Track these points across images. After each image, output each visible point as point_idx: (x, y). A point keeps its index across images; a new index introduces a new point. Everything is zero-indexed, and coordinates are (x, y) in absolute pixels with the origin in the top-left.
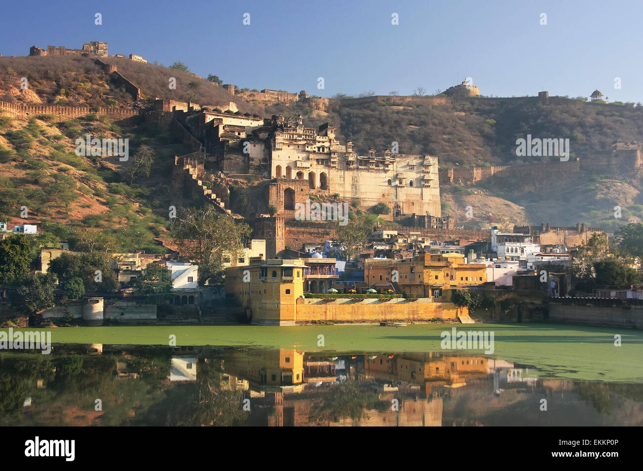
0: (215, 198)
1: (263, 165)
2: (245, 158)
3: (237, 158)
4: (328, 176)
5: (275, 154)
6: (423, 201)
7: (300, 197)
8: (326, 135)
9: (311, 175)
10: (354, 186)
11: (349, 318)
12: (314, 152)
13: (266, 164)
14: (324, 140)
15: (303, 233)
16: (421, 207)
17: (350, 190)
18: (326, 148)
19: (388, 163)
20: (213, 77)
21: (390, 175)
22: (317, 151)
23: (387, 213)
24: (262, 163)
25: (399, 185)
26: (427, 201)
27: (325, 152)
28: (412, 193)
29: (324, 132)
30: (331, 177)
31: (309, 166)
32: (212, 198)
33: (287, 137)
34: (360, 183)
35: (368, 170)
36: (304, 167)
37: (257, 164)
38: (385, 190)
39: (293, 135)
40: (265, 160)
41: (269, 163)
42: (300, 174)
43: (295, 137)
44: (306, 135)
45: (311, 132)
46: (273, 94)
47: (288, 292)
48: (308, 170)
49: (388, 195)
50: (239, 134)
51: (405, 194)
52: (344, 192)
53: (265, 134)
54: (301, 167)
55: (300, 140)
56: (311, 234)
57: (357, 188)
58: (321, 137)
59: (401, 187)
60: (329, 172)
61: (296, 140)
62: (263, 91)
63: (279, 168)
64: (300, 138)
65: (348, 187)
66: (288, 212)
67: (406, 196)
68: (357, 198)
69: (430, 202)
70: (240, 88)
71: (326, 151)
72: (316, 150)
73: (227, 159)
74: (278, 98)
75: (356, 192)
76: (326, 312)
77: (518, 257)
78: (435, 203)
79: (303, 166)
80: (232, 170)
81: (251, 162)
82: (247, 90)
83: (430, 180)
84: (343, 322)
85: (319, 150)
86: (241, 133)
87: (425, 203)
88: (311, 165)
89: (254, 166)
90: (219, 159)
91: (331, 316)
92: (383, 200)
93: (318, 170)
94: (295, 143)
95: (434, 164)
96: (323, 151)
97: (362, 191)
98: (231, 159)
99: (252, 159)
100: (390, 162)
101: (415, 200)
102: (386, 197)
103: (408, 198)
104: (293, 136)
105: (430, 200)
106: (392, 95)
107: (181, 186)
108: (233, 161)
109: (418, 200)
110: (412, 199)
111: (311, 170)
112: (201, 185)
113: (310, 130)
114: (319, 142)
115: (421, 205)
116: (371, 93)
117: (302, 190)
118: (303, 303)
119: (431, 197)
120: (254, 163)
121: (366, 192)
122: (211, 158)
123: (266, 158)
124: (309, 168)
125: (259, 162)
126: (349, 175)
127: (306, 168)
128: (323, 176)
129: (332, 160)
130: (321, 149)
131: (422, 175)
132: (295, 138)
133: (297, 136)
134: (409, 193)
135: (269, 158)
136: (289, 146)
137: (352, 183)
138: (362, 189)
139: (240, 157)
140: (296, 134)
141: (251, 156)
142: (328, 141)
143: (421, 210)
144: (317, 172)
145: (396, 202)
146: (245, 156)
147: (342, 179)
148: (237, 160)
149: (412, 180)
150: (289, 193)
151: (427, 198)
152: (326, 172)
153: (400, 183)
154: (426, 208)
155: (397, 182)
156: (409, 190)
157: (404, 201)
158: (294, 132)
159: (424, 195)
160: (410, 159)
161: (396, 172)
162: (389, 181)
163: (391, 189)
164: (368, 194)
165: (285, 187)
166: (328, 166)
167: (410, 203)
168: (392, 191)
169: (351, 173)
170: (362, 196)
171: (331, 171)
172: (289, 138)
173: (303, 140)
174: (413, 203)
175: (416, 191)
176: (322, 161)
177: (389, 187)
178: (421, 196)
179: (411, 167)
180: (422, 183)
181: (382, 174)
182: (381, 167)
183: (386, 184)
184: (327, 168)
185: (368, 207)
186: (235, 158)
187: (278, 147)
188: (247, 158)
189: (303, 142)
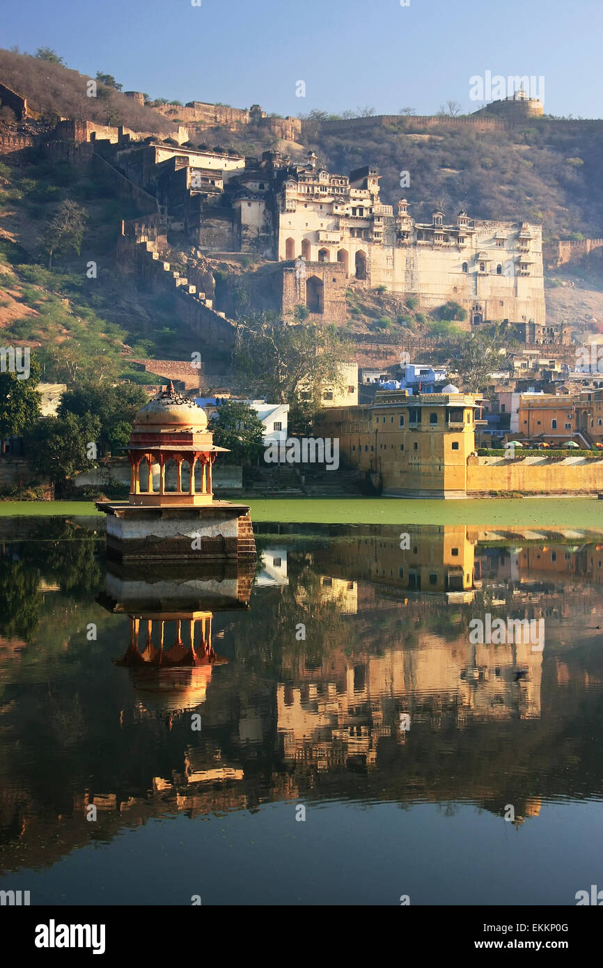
0: (194, 292)
1: (263, 238)
2: (233, 226)
3: (220, 224)
4: (367, 256)
5: (284, 219)
6: (518, 299)
7: (332, 291)
8: (364, 187)
9: (342, 255)
10: (410, 273)
11: (542, 486)
12: (347, 216)
13: (268, 235)
14: (363, 195)
16: (514, 309)
17: (403, 280)
18: (366, 209)
19: (464, 235)
21: (466, 255)
22: (351, 215)
23: (461, 318)
24: (262, 234)
25: (480, 272)
26: (525, 299)
27: (364, 216)
28: (501, 286)
29: (361, 182)
30: (372, 257)
31: (339, 240)
32: (190, 292)
33: (303, 190)
34: (419, 269)
35: (431, 246)
36: (330, 242)
37: (253, 236)
38: (458, 279)
39: (313, 186)
40: (266, 229)
41: (272, 234)
42: (323, 254)
43: (317, 190)
44: (333, 188)
45: (342, 182)
46: (207, 110)
47: (455, 446)
48: (336, 245)
49: (463, 289)
50: (214, 183)
51: (489, 287)
52: (393, 283)
53: (254, 184)
54: (326, 242)
55: (325, 196)
57: (414, 277)
58: (358, 191)
59: (484, 275)
60: (370, 250)
61: (317, 196)
62: (190, 105)
63: (290, 243)
64: (326, 193)
65: (400, 276)
66: (311, 316)
67: (492, 290)
68: (414, 294)
69: (529, 300)
70: (152, 99)
71: (366, 214)
72: (350, 212)
73: (205, 227)
74: (216, 118)
75: (412, 284)
76: (509, 478)
78: (536, 301)
79: (329, 240)
80: (213, 246)
81: (244, 232)
82: (165, 102)
83: (530, 264)
84: (535, 493)
85: (354, 213)
86: (216, 182)
87: (521, 302)
88: (342, 238)
89: (249, 238)
90: (189, 226)
91: (517, 485)
92: (454, 297)
93: (353, 246)
94: (316, 200)
95: (537, 237)
96: (361, 214)
97: (421, 281)
98: (211, 227)
99: (246, 228)
100: (468, 234)
101: (505, 297)
102: (460, 291)
103: (494, 294)
104: (313, 189)
105: (529, 297)
106: (404, 114)
107: (132, 271)
108: (214, 230)
109: (510, 298)
110: (501, 295)
111: (342, 246)
112: (168, 270)
113: (339, 178)
114: (354, 199)
115: (515, 305)
116: (368, 110)
117: (334, 280)
118: (476, 463)
120: (248, 233)
121: (428, 284)
122: (175, 224)
123: (267, 225)
124: (338, 243)
125: (256, 232)
126: (401, 254)
127: (334, 242)
128: (360, 257)
129: (375, 230)
130: (358, 211)
131: (517, 255)
132: (316, 192)
133: (319, 189)
134: (495, 285)
135: (272, 225)
136: (306, 206)
137: (405, 269)
138: (422, 278)
139: (226, 223)
140: (318, 186)
141: (244, 221)
142: (369, 197)
143: (514, 314)
144: (350, 250)
145: (475, 301)
146: (233, 222)
147: (390, 262)
148: (221, 227)
149: (501, 263)
150: (314, 284)
151: (523, 294)
152: (366, 250)
153: (482, 268)
154: (522, 310)
155: (477, 267)
156: (495, 280)
157: (488, 298)
158: (315, 182)
159: (518, 289)
160: (498, 229)
161: (476, 250)
162: (465, 266)
163: (466, 279)
164: (430, 286)
165: (308, 275)
166: (369, 240)
167: (497, 302)
168: (469, 283)
169: (405, 252)
170: (422, 291)
171: (373, 249)
172: (306, 192)
173: (329, 195)
174: (501, 302)
175: (506, 282)
176: (359, 230)
177: (465, 276)
178: (515, 290)
179: (500, 242)
180: (517, 268)
181: (454, 254)
182: (452, 242)
183: (460, 270)
184: (366, 243)
185: (431, 309)
186: (217, 224)
187: (290, 207)
188: (236, 225)
189: (329, 200)
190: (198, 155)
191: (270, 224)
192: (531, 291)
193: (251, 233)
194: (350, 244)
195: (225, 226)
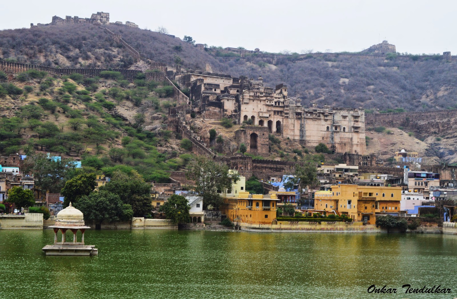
0: (199, 139)
1: (234, 115)
2: (220, 110)
3: (215, 109)
4: (282, 123)
5: (243, 107)
6: (353, 143)
7: (262, 139)
9: (270, 123)
10: (302, 130)
12: (272, 105)
13: (237, 114)
14: (279, 96)
15: (266, 168)
16: (351, 147)
17: (298, 134)
18: (281, 102)
19: (327, 114)
20: (188, 37)
21: (328, 123)
24: (233, 113)
25: (335, 131)
26: (356, 143)
28: (345, 137)
29: (280, 90)
30: (284, 124)
31: (268, 116)
32: (198, 140)
33: (252, 94)
34: (306, 129)
35: (312, 119)
38: (324, 134)
39: (257, 92)
40: (235, 111)
42: (261, 122)
43: (258, 94)
44: (266, 93)
46: (234, 51)
47: (267, 217)
49: (327, 138)
50: (215, 90)
51: (339, 137)
52: (294, 135)
53: (234, 90)
54: (262, 117)
55: (262, 97)
56: (271, 168)
57: (304, 133)
61: (258, 97)
62: (226, 49)
63: (246, 117)
65: (297, 132)
66: (253, 150)
67: (341, 139)
68: (304, 140)
71: (281, 105)
72: (274, 104)
73: (208, 110)
75: (303, 136)
77: (424, 189)
78: (362, 144)
79: (264, 116)
81: (225, 113)
82: (214, 48)
83: (359, 127)
85: (276, 104)
86: (217, 90)
88: (270, 115)
89: (227, 115)
90: (201, 110)
92: (323, 142)
94: (258, 99)
95: (362, 115)
96: (279, 104)
97: (306, 135)
98: (210, 110)
99: (226, 111)
100: (329, 113)
102: (325, 139)
103: (341, 141)
104: (256, 94)
105: (358, 142)
107: (174, 130)
108: (212, 111)
109: (349, 142)
111: (270, 119)
112: (189, 130)
113: (269, 89)
114: (276, 98)
115: (352, 145)
117: (263, 134)
119: (359, 140)
120: (227, 113)
122: (195, 109)
123: (236, 110)
124: (268, 117)
125: (231, 112)
127: (266, 117)
128: (278, 123)
129: (285, 112)
131: (352, 123)
133: (260, 93)
134: (342, 136)
135: (238, 110)
136: (253, 101)
137: (300, 129)
138: (307, 133)
141: (225, 108)
142: (283, 97)
143: (351, 150)
144: (274, 121)
145: (332, 144)
146: (220, 108)
147: (293, 126)
148: (215, 110)
149: (345, 127)
150: (254, 136)
151: (355, 141)
152: (281, 120)
153: (336, 129)
154: (355, 148)
155: (334, 128)
156: (342, 135)
157: (339, 142)
158: (258, 91)
159: (353, 138)
160: (344, 111)
161: (333, 121)
162: (328, 128)
163: (329, 134)
164: (311, 137)
165: (251, 132)
166: (282, 116)
167: (343, 144)
168: (329, 135)
169: (299, 122)
170: (307, 139)
171: (284, 120)
172: (253, 95)
173: (264, 96)
174: (345, 144)
175: (348, 135)
176: (278, 112)
177: (327, 132)
178: (351, 139)
179: (345, 117)
180: (353, 129)
181: (323, 122)
182: (322, 117)
183: (326, 130)
184: (281, 117)
185: (312, 147)
186: (213, 109)
187: (246, 102)
188: (222, 110)
189: (264, 98)
190: (211, 77)
193: (229, 113)
194: (274, 118)
195: (217, 110)
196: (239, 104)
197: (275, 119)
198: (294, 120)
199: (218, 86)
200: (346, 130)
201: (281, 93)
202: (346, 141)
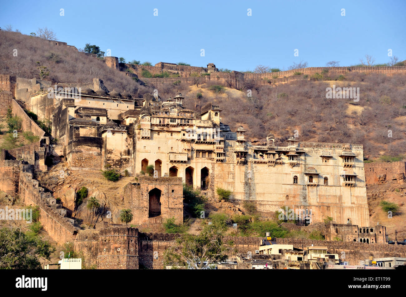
1: (125, 160)
2: (101, 150)
3: (90, 150)
4: (211, 172)
5: (140, 144)
6: (343, 204)
7: (171, 200)
9: (189, 171)
10: (248, 184)
12: (193, 140)
13: (129, 157)
14: (206, 125)
16: (340, 213)
17: (242, 190)
19: (294, 154)
21: (296, 170)
24: (124, 157)
25: (309, 183)
26: (350, 205)
28: (328, 194)
30: (215, 173)
31: (186, 160)
33: (156, 121)
34: (256, 181)
35: (266, 163)
36: (179, 161)
37: (118, 158)
38: (290, 189)
39: (164, 118)
40: (128, 153)
41: (133, 156)
42: (173, 171)
43: (167, 121)
44: (181, 119)
45: (188, 115)
48: (184, 164)
49: (294, 197)
50: (98, 119)
51: (318, 195)
52: (234, 193)
54: (175, 161)
55: (174, 126)
57: (251, 188)
59: (312, 185)
60: (213, 167)
61: (168, 126)
63: (145, 161)
64: (175, 124)
65: (240, 187)
66: (153, 220)
67: (320, 198)
68: (252, 201)
74: (178, 74)
75: (250, 194)
78: (360, 207)
79: (177, 159)
80: (82, 167)
81: (109, 155)
83: (353, 176)
86: (101, 118)
87: (346, 207)
88: (189, 158)
89: (113, 160)
92: (287, 204)
94: (168, 129)
95: (359, 154)
97: (257, 192)
98: (82, 152)
99: (110, 152)
100: (297, 153)
101: (332, 203)
102: (291, 199)
103: (322, 201)
104: (164, 121)
105: (354, 203)
106: (330, 66)
108: (84, 154)
109: (336, 204)
111: (190, 164)
114: (200, 127)
115: (341, 210)
117: (173, 191)
120: (113, 156)
121: (264, 193)
123: (128, 149)
124: (185, 162)
125: (119, 155)
126: (240, 170)
127: (182, 162)
128: (205, 172)
129: (217, 151)
132: (166, 123)
133: (170, 120)
134: (323, 194)
135: (133, 150)
136: (159, 134)
137: (244, 182)
138: (259, 189)
139: (95, 148)
140: (168, 118)
141: (108, 147)
142: (212, 126)
143: (340, 217)
144: (196, 167)
145: (305, 206)
146: (101, 147)
147: (231, 176)
148: (91, 152)
149: (328, 176)
150: (155, 194)
151: (347, 201)
152: (209, 167)
153: (311, 180)
154: (347, 214)
155: (307, 178)
156: (323, 190)
157: (317, 204)
158: (166, 116)
159: (343, 197)
160: (324, 149)
161: (305, 165)
162: (296, 178)
163: (297, 189)
164: (266, 195)
165: (151, 187)
166: (212, 159)
167: (325, 207)
168: (300, 192)
169: (243, 168)
170: (258, 198)
171: (216, 165)
172: (158, 123)
173: (178, 125)
174: (328, 207)
175: (332, 191)
176: (204, 152)
177: (296, 187)
178: (340, 198)
179: (327, 158)
180: (342, 180)
181: (287, 168)
182: (285, 159)
183: (292, 181)
184: (210, 161)
185: (267, 213)
186: (88, 150)
187: (144, 135)
188: (103, 150)
189: (179, 129)
190: (94, 98)
191: (131, 149)
192: (355, 198)
193: (115, 157)
194: (197, 163)
195: (95, 150)
196: (133, 140)
197: (198, 165)
198: (234, 166)
199: (104, 112)
200: (330, 182)
201: (210, 118)
202: (329, 201)
